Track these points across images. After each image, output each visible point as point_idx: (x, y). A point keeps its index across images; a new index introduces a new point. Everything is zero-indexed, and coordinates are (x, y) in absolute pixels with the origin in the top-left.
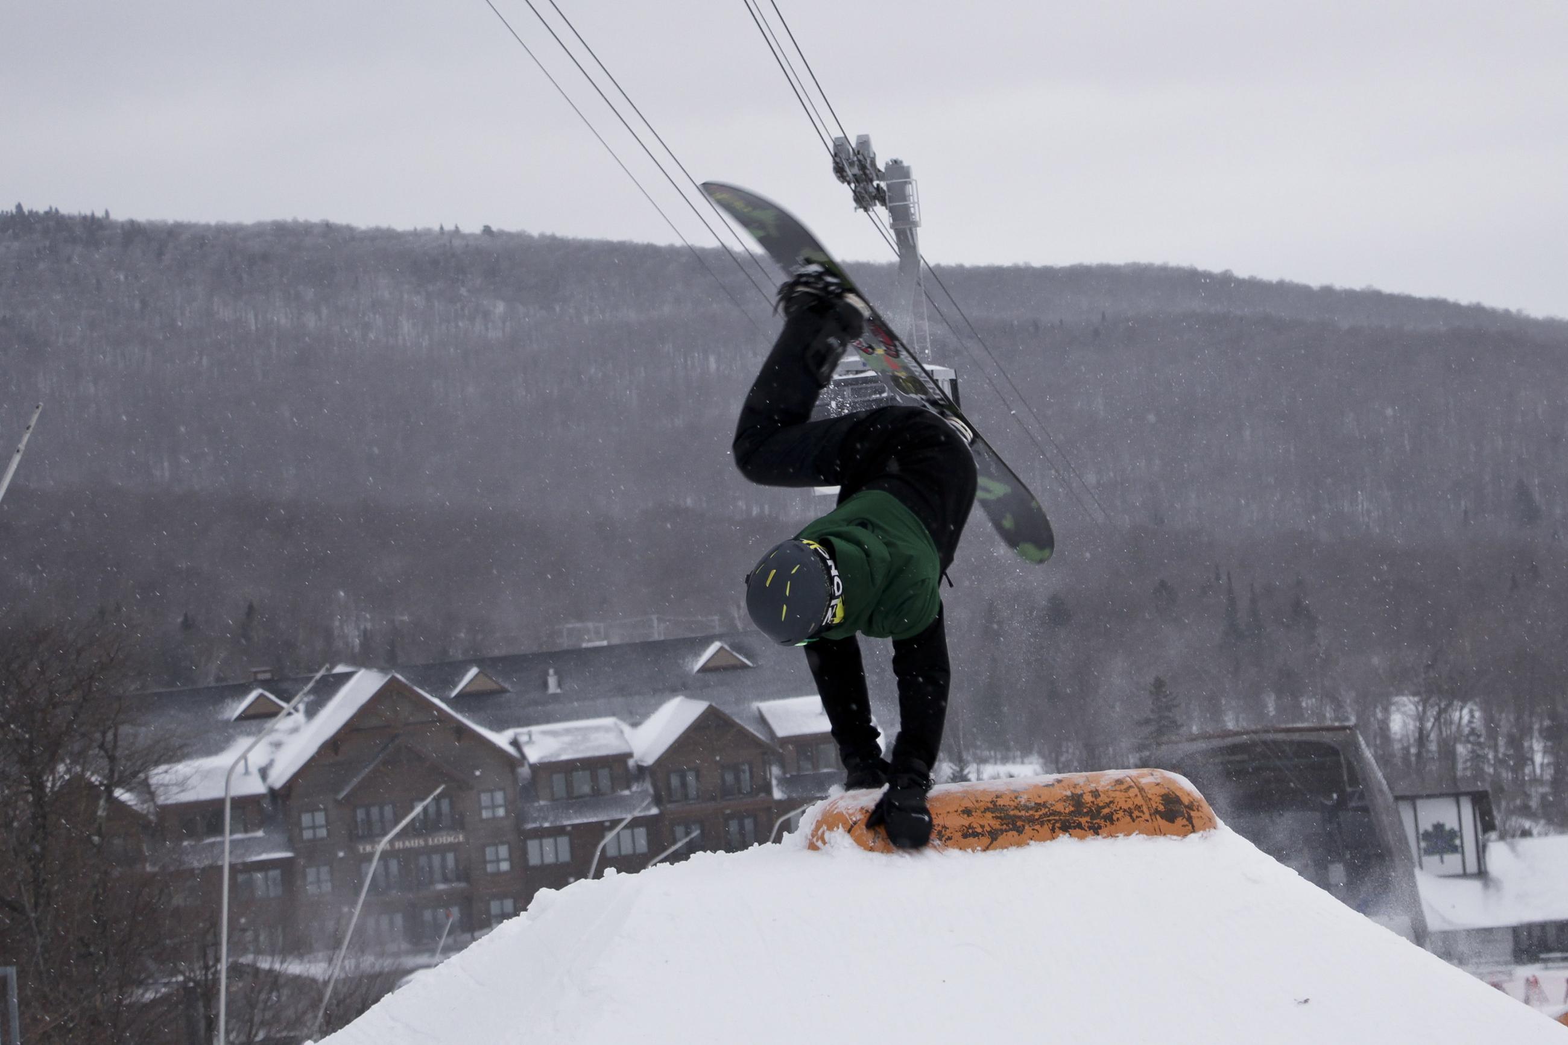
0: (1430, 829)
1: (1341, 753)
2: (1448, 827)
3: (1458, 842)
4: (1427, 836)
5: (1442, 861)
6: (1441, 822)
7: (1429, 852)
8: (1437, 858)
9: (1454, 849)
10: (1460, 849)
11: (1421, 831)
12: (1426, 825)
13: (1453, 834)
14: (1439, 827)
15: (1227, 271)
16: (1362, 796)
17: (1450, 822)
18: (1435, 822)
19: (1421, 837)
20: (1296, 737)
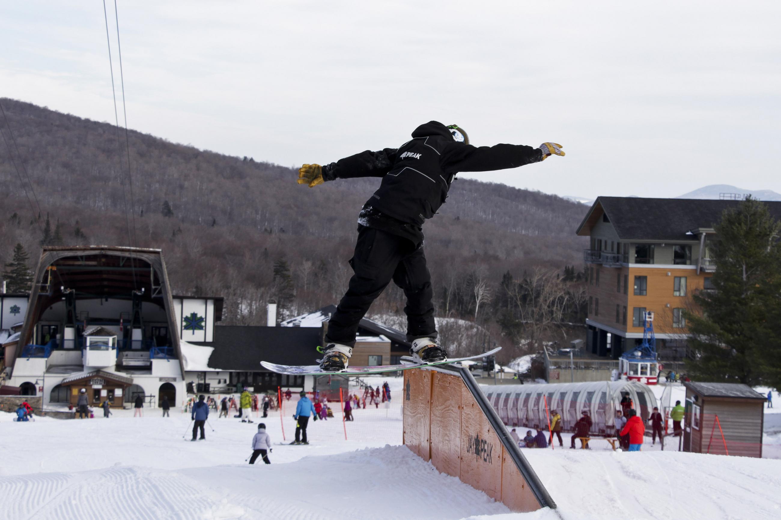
0: (189, 316)
1: (151, 266)
2: (199, 316)
3: (203, 324)
4: (187, 319)
5: (193, 333)
6: (196, 312)
7: (187, 328)
8: (191, 331)
9: (201, 328)
10: (204, 328)
11: (184, 316)
12: (187, 313)
13: (201, 319)
14: (194, 315)
15: (46, 107)
16: (160, 292)
17: (201, 313)
18: (192, 312)
19: (183, 319)
20: (127, 255)
